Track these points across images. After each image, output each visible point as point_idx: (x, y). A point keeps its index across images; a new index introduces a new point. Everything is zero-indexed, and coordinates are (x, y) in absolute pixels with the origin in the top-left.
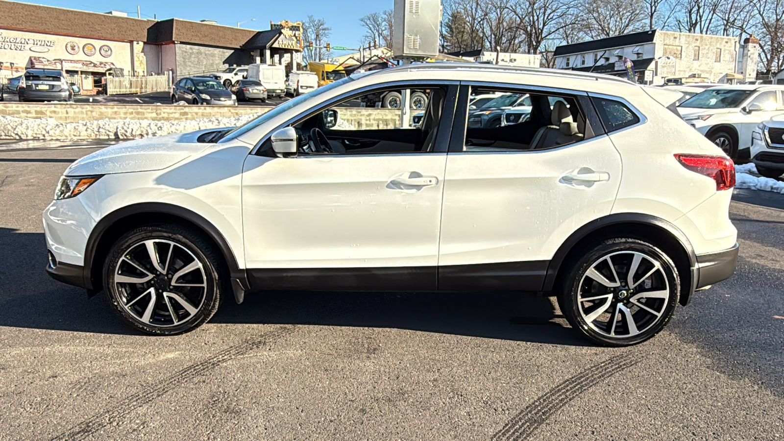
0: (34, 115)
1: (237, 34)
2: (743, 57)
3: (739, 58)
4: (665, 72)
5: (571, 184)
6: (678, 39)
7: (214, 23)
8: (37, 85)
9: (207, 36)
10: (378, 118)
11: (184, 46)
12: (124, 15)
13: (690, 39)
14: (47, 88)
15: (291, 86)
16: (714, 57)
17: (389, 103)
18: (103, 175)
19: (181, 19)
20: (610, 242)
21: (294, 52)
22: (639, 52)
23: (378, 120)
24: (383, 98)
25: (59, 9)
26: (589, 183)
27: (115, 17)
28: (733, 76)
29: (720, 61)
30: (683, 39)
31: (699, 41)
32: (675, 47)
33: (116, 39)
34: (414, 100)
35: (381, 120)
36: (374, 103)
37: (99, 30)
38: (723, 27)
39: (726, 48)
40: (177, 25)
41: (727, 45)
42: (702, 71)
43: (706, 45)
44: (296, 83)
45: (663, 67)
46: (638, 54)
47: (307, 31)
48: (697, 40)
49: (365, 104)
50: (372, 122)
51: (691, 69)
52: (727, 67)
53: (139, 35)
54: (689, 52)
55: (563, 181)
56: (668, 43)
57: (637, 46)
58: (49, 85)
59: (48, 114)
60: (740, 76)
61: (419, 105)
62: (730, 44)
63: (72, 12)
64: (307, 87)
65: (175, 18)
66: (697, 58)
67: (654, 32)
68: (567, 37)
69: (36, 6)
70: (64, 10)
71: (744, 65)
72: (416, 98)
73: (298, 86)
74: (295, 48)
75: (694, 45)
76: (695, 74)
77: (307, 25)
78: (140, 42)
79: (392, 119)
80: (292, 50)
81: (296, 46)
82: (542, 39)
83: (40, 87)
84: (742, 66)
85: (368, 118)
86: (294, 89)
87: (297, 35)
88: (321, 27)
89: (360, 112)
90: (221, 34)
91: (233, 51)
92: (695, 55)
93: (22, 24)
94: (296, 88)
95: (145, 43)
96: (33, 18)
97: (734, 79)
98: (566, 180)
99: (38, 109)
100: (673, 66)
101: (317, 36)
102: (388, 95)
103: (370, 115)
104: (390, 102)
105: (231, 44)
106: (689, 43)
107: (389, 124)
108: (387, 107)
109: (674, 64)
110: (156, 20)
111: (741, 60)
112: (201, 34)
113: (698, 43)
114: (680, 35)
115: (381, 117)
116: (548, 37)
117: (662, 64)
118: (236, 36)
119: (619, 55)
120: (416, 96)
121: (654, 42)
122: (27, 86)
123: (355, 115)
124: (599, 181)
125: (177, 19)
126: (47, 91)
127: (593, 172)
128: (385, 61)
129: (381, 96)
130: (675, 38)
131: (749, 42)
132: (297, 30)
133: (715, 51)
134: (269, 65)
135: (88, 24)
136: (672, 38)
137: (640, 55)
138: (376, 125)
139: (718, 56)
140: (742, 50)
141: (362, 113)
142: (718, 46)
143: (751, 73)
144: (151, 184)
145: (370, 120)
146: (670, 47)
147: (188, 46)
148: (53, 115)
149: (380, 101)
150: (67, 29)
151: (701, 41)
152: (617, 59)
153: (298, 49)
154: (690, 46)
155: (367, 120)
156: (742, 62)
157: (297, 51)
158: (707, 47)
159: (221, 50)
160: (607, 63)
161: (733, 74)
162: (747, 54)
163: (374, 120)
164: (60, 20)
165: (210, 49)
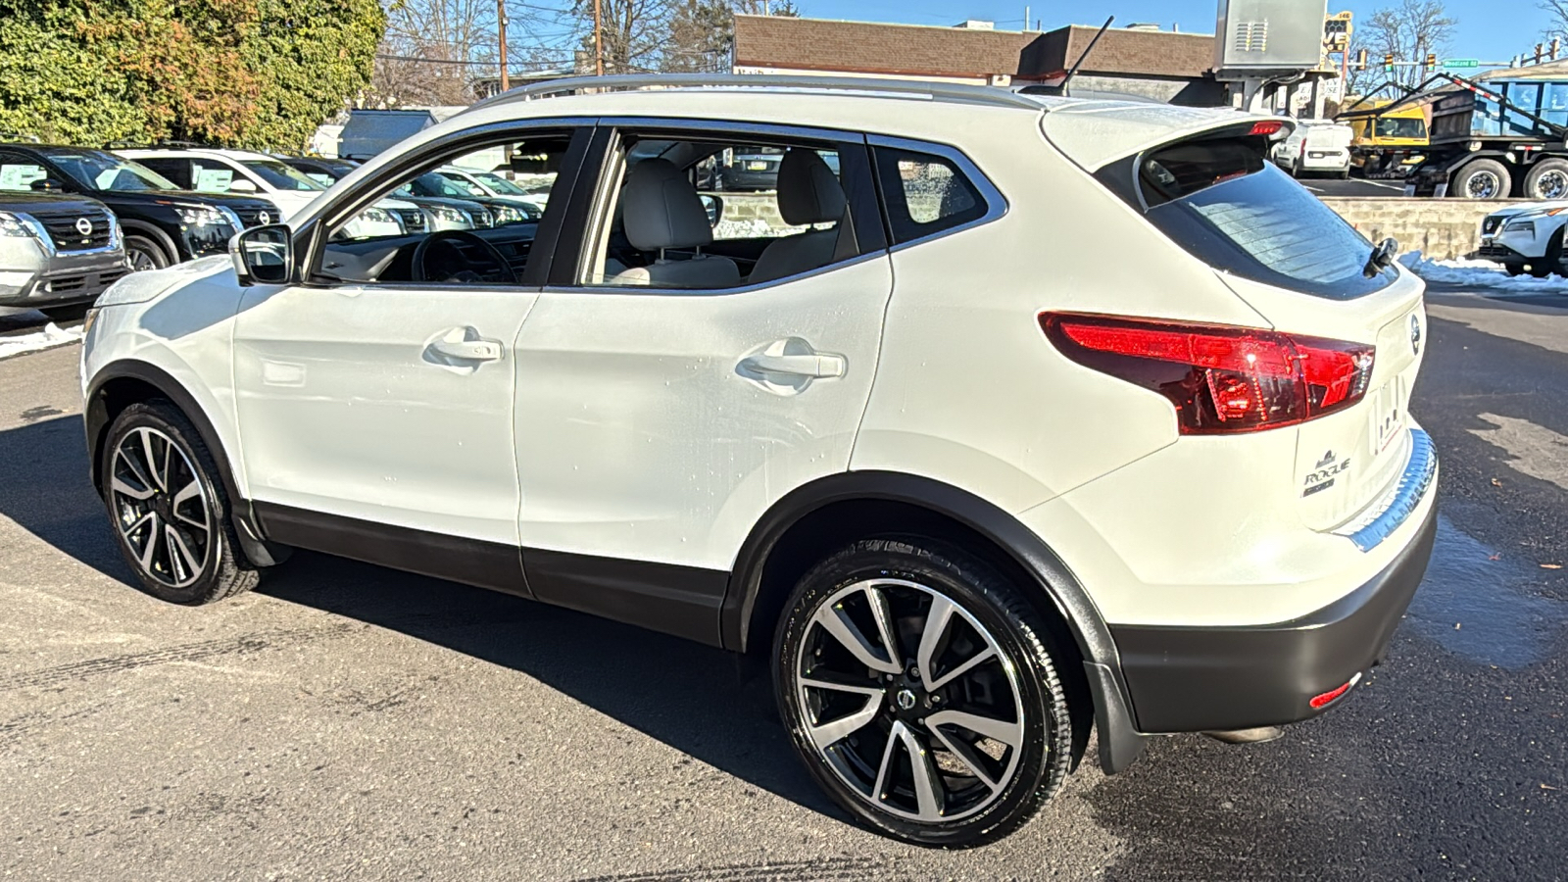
0: (736, 214)
1: (1198, 49)
5: (759, 379)
7: (1154, 29)
8: (749, 162)
9: (1135, 55)
10: (1426, 220)
11: (1086, 78)
12: (989, 27)
14: (762, 166)
15: (1289, 153)
17: (1471, 186)
18: (101, 307)
19: (1085, 27)
20: (877, 546)
21: (1320, 78)
23: (1427, 225)
24: (1455, 173)
25: (871, 26)
26: (799, 380)
27: (971, 33)
33: (962, 72)
34: (1541, 178)
35: (1434, 225)
36: (1433, 186)
37: (935, 59)
40: (1075, 39)
44: (1299, 146)
47: (1396, 30)
49: (1412, 188)
50: (1410, 230)
53: (1004, 63)
55: (743, 370)
58: (768, 162)
59: (758, 212)
61: (1556, 190)
63: (892, 28)
64: (1324, 154)
65: (1073, 25)
69: (834, 24)
70: (879, 26)
72: (1548, 173)
73: (1303, 152)
74: (1323, 70)
77: (1398, 17)
78: (1004, 77)
79: (1464, 224)
80: (1318, 74)
81: (1327, 64)
83: (755, 166)
85: (1400, 221)
86: (1295, 160)
87: (1337, 41)
88: (1431, 19)
89: (1380, 208)
90: (1163, 50)
91: (1186, 83)
93: (808, 57)
94: (1298, 157)
95: (1013, 77)
96: (828, 44)
98: (751, 368)
99: (743, 204)
101: (1420, 38)
102: (1467, 167)
103: (1406, 213)
104: (1474, 183)
105: (1183, 69)
107: (1457, 235)
108: (1464, 195)
110: (1040, 32)
112: (1122, 53)
115: (1435, 219)
118: (1195, 52)
120: (1548, 169)
122: (734, 164)
123: (1367, 214)
124: (820, 377)
125: (1077, 26)
126: (762, 172)
127: (812, 352)
128: (1468, 86)
129: (1449, 171)
132: (1339, 30)
134: (1238, 109)
135: (915, 49)
138: (1422, 236)
141: (1385, 210)
145: (1404, 226)
147: (1094, 79)
148: (765, 215)
149: (1444, 182)
150: (880, 61)
153: (1331, 70)
155: (1396, 226)
157: (1328, 76)
159: (1162, 82)
163: (1417, 225)
164: (869, 45)
165: (1138, 81)
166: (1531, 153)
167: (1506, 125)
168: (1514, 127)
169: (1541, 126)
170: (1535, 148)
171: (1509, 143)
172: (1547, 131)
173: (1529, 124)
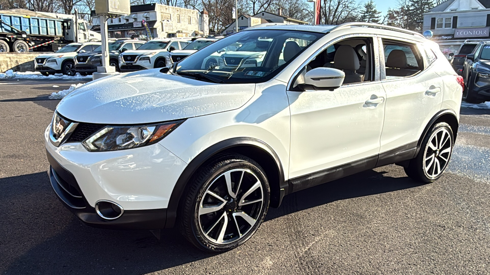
2: (202, 21)
3: (200, 22)
4: (167, 29)
6: (168, 10)
13: (174, 10)
16: (188, 21)
18: (186, 119)
22: (147, 16)
28: (199, 32)
29: (191, 24)
30: (171, 9)
31: (179, 11)
32: (167, 15)
34: (17, 46)
38: (184, 4)
39: (193, 16)
41: (193, 14)
42: (182, 29)
43: (183, 14)
45: (166, 26)
46: (146, 18)
48: (178, 11)
51: (177, 28)
52: (195, 27)
54: (175, 18)
56: (163, 12)
57: (145, 13)
60: (202, 33)
61: (22, 50)
62: (194, 14)
66: (179, 21)
67: (154, 4)
68: (89, 4)
71: (203, 27)
75: (177, 13)
76: (179, 31)
82: (73, 4)
84: (202, 27)
92: (178, 19)
97: (199, 34)
98: (427, 93)
100: (171, 26)
106: (174, 12)
109: (171, 25)
111: (201, 23)
113: (179, 13)
114: (169, 7)
116: (77, 4)
117: (165, 24)
119: (135, 17)
120: (19, 43)
121: (155, 10)
127: (435, 88)
130: (166, 9)
131: (203, 13)
133: (188, 17)
136: (165, 9)
137: (148, 18)
139: (189, 20)
140: (200, 17)
142: (189, 15)
143: (206, 31)
144: (233, 123)
146: (164, 14)
151: (180, 11)
152: (134, 20)
154: (175, 14)
156: (201, 24)
158: (183, 15)
160: (128, 23)
161: (198, 31)
162: (204, 20)
166: (13, 38)
167: (3, 29)
168: (6, 30)
169: (13, 30)
170: (14, 37)
171: (6, 35)
172: (16, 32)
173: (10, 29)
